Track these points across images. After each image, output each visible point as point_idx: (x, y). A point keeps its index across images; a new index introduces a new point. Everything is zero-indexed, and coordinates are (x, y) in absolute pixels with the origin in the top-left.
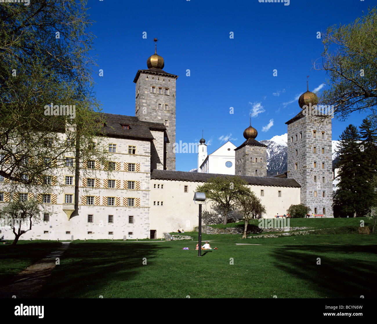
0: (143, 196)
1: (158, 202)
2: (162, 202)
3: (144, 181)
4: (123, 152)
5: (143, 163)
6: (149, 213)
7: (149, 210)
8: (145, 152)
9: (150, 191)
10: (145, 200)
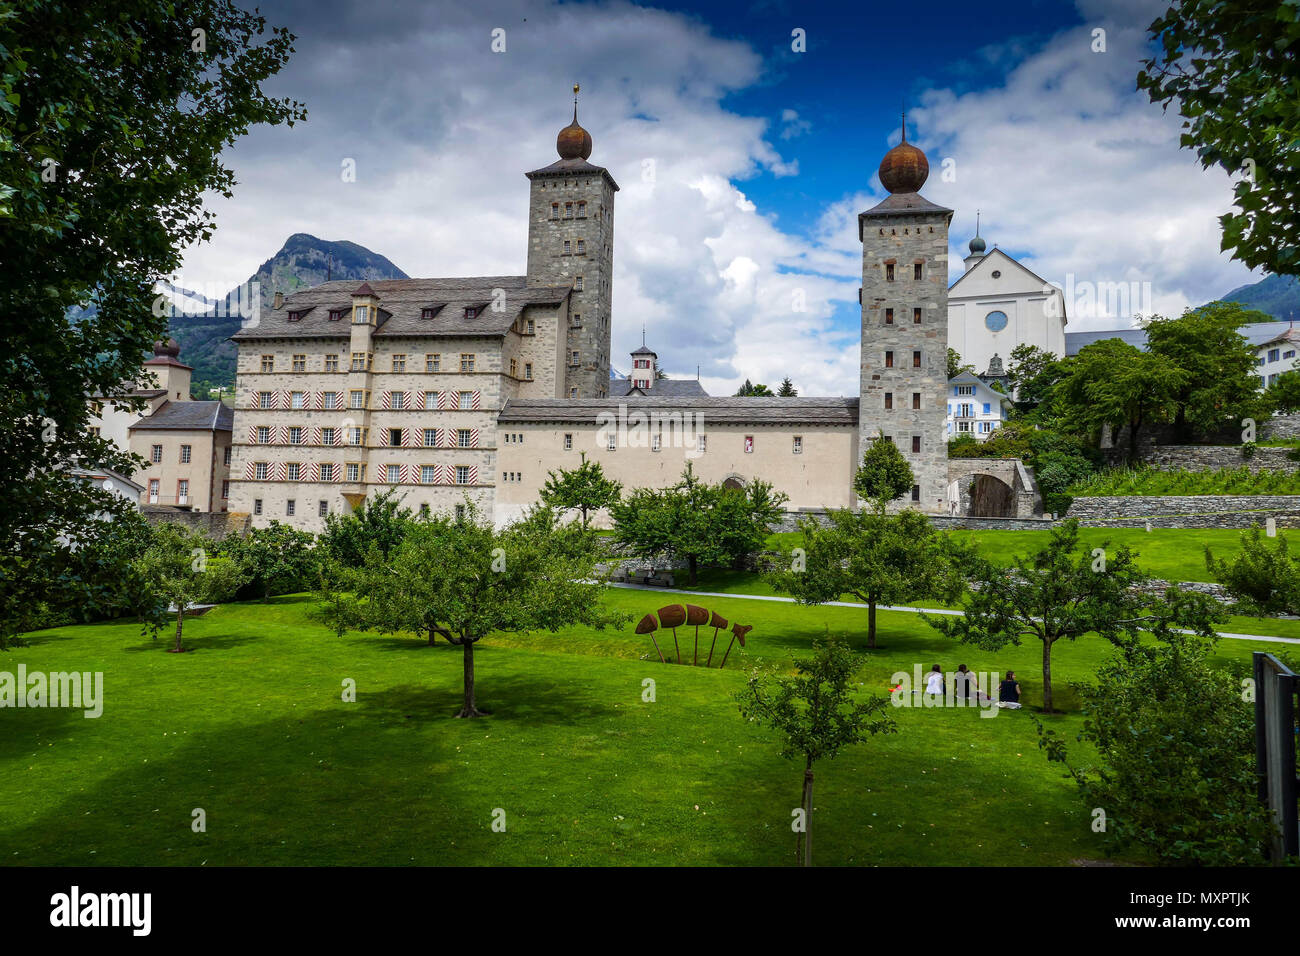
0: (484, 462)
1: (512, 474)
2: (519, 474)
3: (487, 429)
4: (452, 370)
5: (485, 390)
6: (492, 499)
7: (492, 492)
8: (491, 366)
9: (495, 450)
10: (486, 470)
